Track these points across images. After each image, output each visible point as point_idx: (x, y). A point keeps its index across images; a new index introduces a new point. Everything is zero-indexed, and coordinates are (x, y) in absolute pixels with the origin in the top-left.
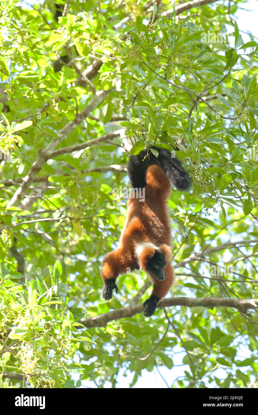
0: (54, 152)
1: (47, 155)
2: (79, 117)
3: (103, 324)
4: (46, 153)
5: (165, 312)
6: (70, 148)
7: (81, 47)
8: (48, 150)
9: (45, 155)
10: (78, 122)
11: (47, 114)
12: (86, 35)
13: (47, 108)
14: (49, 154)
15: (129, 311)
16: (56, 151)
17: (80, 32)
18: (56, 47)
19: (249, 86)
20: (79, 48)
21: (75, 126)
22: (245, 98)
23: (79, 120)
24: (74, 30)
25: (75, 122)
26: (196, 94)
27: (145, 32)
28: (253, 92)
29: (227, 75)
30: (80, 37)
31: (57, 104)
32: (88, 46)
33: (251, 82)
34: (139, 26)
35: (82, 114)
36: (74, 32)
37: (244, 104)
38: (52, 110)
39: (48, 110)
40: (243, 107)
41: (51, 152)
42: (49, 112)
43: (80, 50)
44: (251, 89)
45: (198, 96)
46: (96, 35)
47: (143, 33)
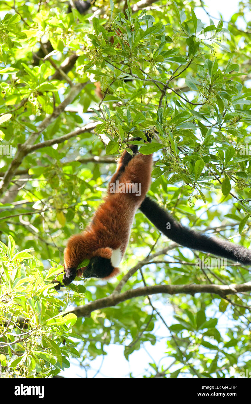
0: (33, 146)
1: (26, 150)
2: (57, 111)
3: (87, 313)
4: (25, 147)
5: (149, 299)
6: (49, 142)
7: (55, 42)
8: (27, 144)
9: (24, 150)
10: (56, 116)
11: (26, 109)
12: (59, 30)
13: (26, 103)
14: (28, 149)
15: (112, 300)
16: (35, 145)
17: (54, 28)
18: (31, 43)
19: (212, 71)
20: (54, 43)
21: (53, 120)
22: (210, 83)
23: (57, 113)
24: (48, 25)
25: (53, 115)
26: (164, 84)
27: (102, 32)
28: (216, 77)
29: (190, 62)
30: (54, 32)
31: (35, 99)
32: (62, 40)
33: (213, 67)
34: (96, 27)
35: (60, 108)
36: (48, 28)
37: (210, 88)
38: (31, 105)
39: (26, 104)
40: (209, 92)
41: (30, 146)
42: (27, 106)
43: (54, 45)
44: (214, 74)
45: (165, 85)
46: (70, 30)
47: (101, 34)
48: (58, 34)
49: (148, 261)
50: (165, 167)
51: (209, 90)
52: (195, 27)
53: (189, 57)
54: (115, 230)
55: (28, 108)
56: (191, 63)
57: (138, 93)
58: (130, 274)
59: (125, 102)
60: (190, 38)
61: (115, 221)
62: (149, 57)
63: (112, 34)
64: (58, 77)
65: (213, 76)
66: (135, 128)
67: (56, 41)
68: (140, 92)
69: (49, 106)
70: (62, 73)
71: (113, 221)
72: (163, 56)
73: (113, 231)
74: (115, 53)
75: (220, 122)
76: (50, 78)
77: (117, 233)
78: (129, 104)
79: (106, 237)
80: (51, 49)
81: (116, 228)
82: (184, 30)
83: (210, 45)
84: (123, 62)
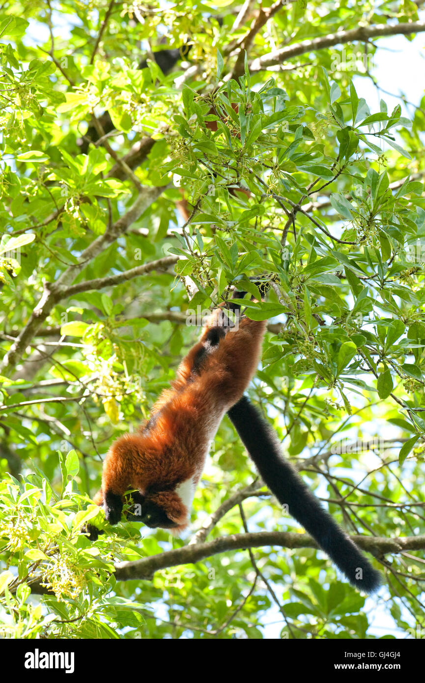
1: (59, 293)
2: (113, 231)
3: (147, 574)
4: (57, 288)
5: (251, 553)
6: (98, 282)
7: (117, 115)
8: (60, 284)
9: (55, 292)
10: (111, 238)
11: (60, 224)
12: (126, 96)
13: (61, 214)
14: (61, 291)
15: (191, 554)
16: (74, 286)
17: (117, 90)
18: (76, 115)
19: (377, 189)
20: (115, 117)
21: (106, 245)
22: (372, 210)
23: (113, 235)
24: (107, 87)
25: (107, 238)
26: (293, 203)
27: (197, 114)
28: (384, 200)
29: (341, 170)
30: (117, 98)
31: (77, 208)
32: (129, 113)
33: (380, 183)
34: (188, 104)
35: (119, 226)
36: (107, 91)
37: (370, 219)
38: (69, 218)
39: (61, 217)
40: (369, 225)
41: (65, 288)
42: (63, 220)
43: (116, 120)
44: (380, 196)
45: (296, 205)
46: (143, 96)
47: (194, 117)
48: (123, 103)
49: (254, 490)
50: (287, 345)
51: (368, 222)
52: (354, 113)
53: (339, 162)
54: (190, 446)
55: (63, 224)
56: (342, 172)
57: (253, 213)
58: (223, 511)
59: (228, 227)
60: (343, 130)
61: (192, 433)
62: (272, 161)
63: (212, 118)
64: (119, 174)
65: (378, 199)
66: (242, 276)
67: (120, 114)
68: (256, 211)
69: (99, 221)
70: (126, 167)
71: (190, 432)
72: (295, 162)
73: (188, 448)
74: (215, 152)
75: (384, 275)
76: (106, 174)
77: (192, 451)
78: (234, 230)
79: (175, 458)
80: (109, 127)
81: (192, 444)
82: (335, 117)
83: (375, 146)
84: (227, 164)
